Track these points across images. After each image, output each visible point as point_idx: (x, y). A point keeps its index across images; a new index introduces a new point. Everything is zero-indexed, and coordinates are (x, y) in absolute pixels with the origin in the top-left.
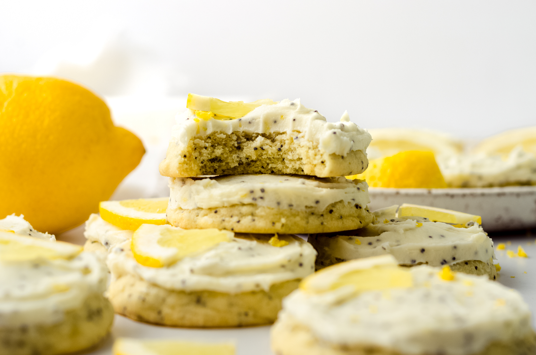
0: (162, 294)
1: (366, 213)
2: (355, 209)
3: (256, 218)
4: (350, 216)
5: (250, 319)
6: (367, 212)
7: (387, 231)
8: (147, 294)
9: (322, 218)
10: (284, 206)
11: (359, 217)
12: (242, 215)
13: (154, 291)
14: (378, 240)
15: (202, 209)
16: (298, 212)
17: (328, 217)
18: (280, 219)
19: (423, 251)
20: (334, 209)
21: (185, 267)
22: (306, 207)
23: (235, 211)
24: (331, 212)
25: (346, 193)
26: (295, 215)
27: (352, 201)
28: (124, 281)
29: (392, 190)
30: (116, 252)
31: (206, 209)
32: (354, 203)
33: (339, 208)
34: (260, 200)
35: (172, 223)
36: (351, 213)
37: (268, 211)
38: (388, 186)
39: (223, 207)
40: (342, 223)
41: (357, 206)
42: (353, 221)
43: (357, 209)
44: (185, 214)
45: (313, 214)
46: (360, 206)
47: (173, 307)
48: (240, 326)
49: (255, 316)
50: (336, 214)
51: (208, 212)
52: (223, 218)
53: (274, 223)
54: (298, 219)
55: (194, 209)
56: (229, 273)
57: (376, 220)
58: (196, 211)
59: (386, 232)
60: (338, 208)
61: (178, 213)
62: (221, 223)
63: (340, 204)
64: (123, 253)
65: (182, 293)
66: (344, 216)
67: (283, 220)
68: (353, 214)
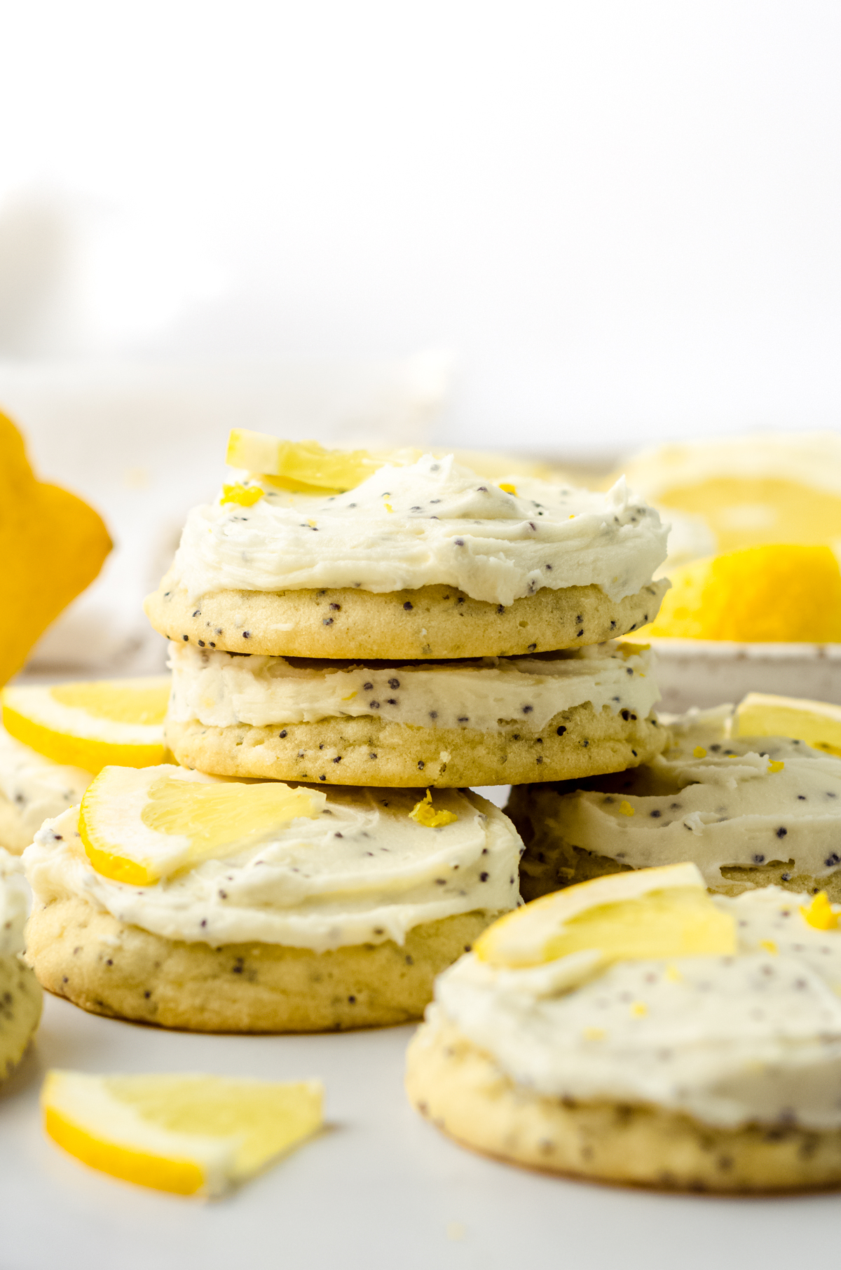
0: (153, 950)
1: (648, 728)
2: (620, 720)
3: (379, 751)
4: (609, 738)
5: (361, 1012)
6: (651, 726)
7: (698, 783)
8: (119, 949)
9: (538, 747)
10: (448, 719)
11: (630, 739)
12: (347, 744)
13: (134, 943)
14: (675, 806)
15: (250, 726)
16: (482, 735)
17: (553, 744)
18: (437, 752)
19: (782, 832)
20: (568, 725)
21: (208, 883)
22: (500, 721)
23: (329, 734)
24: (561, 731)
25: (597, 684)
26: (473, 744)
27: (613, 703)
28: (62, 912)
29: (727, 647)
30: (44, 842)
31: (258, 728)
32: (618, 708)
33: (581, 721)
34: (389, 706)
35: (178, 759)
36: (611, 731)
37: (407, 733)
38: (717, 635)
39: (301, 723)
40: (587, 756)
41: (626, 715)
42: (614, 752)
43: (624, 722)
44: (211, 739)
45: (516, 737)
46: (632, 713)
47: (179, 983)
48: (336, 1029)
49: (371, 1004)
50: (573, 736)
51: (263, 734)
52: (301, 752)
53: (421, 764)
54: (481, 751)
55: (230, 727)
56: (311, 902)
57: (676, 744)
58: (237, 732)
59: (695, 785)
60: (579, 723)
61: (192, 735)
62: (297, 762)
63: (582, 711)
64: (62, 846)
65: (199, 947)
66: (593, 740)
67: (445, 757)
68: (616, 733)
